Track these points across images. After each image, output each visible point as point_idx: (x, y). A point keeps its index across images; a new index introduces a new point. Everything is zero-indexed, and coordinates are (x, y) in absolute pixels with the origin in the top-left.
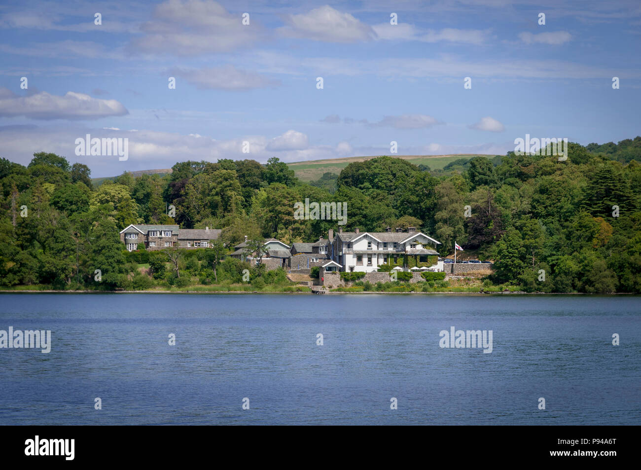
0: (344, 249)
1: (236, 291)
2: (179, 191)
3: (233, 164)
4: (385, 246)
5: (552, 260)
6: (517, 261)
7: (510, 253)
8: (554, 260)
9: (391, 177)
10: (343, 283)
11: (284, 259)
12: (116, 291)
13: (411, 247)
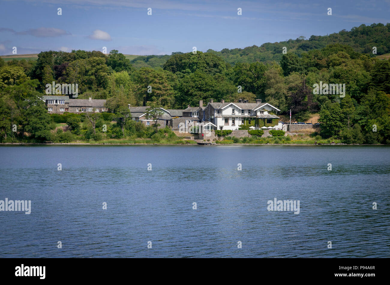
0: (215, 114)
1: (140, 143)
2: (61, 72)
3: (85, 53)
4: (243, 112)
5: (362, 123)
6: (339, 123)
7: (333, 118)
8: (363, 122)
9: (205, 65)
10: (217, 137)
11: (167, 121)
12: (46, 143)
13: (261, 113)
